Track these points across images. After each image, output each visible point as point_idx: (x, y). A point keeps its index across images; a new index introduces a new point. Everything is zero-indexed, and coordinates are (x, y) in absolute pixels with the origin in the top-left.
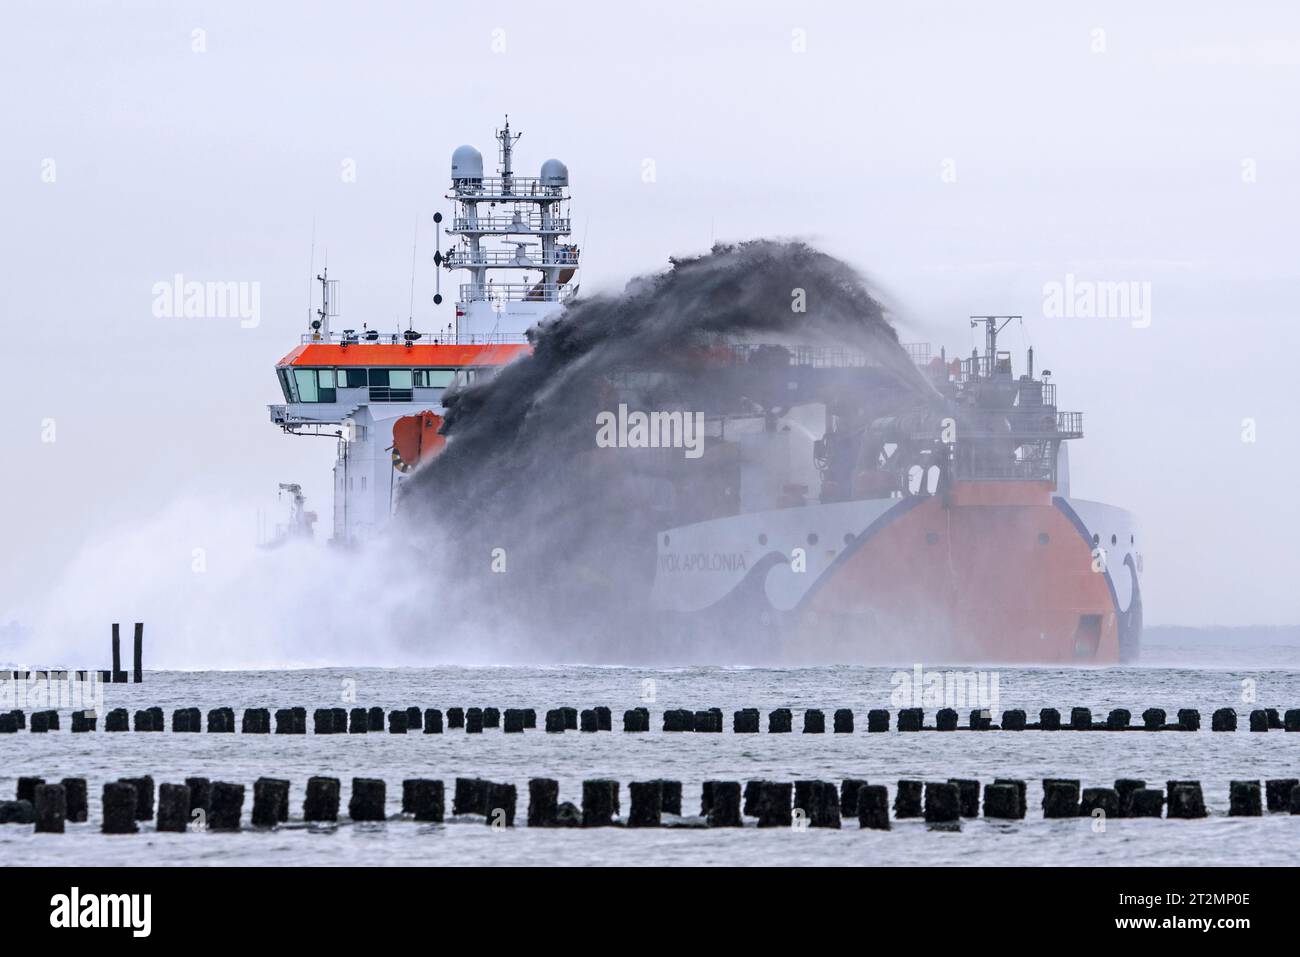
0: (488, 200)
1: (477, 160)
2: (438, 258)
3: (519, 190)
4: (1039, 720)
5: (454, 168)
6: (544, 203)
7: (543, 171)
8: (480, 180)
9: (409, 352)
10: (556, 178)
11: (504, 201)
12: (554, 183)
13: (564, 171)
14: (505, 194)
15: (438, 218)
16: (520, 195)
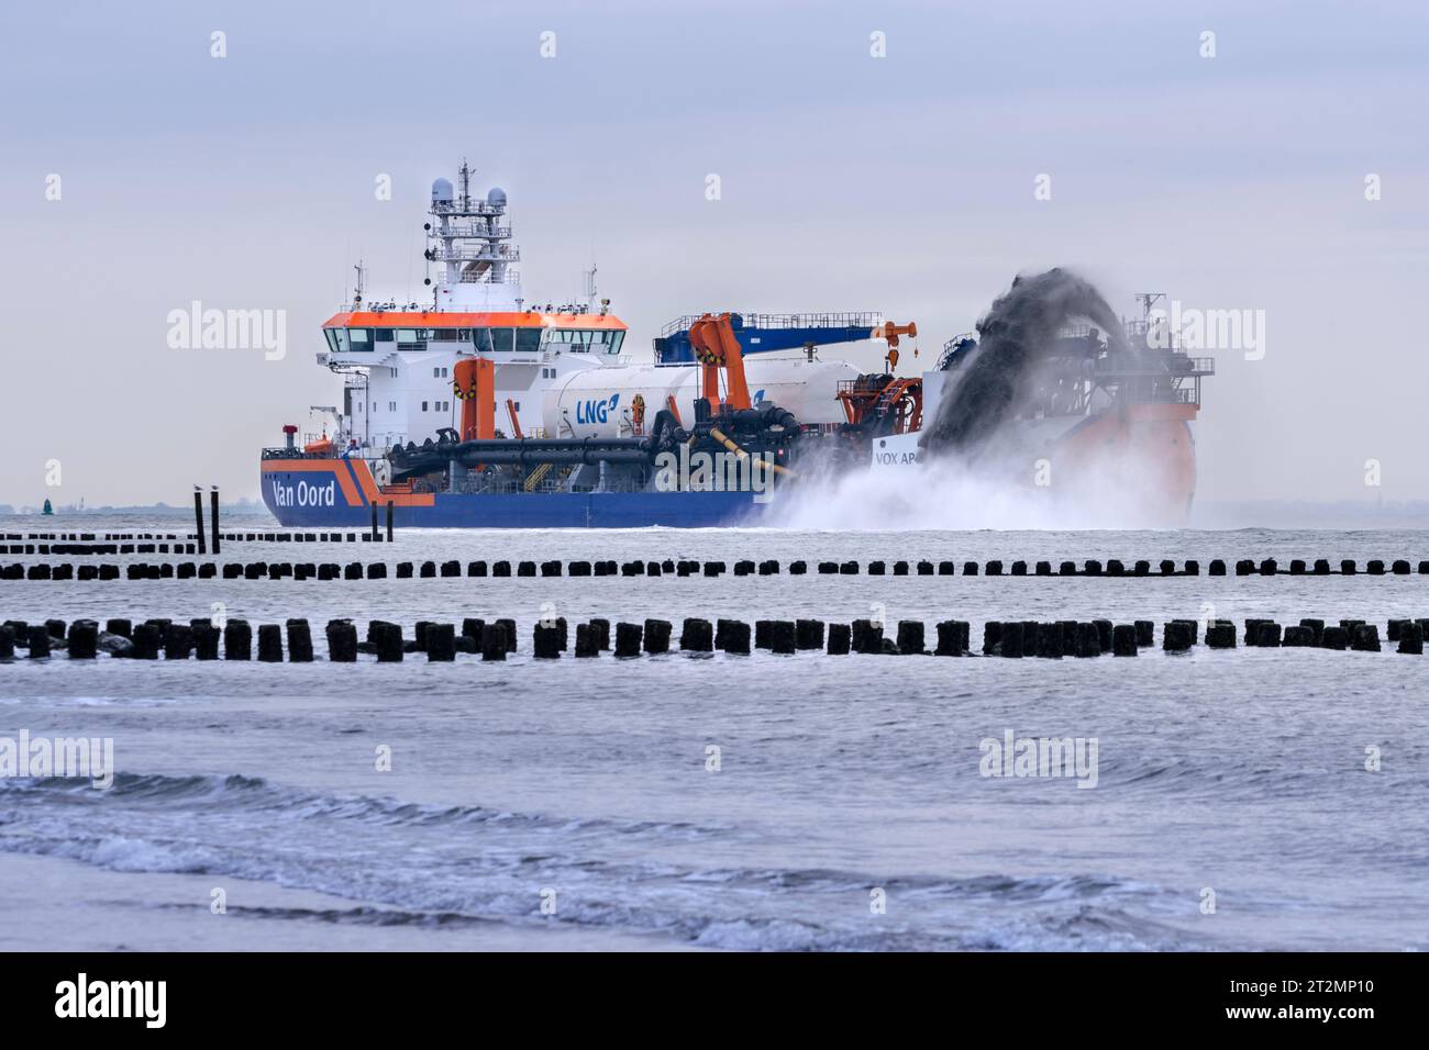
0: (452, 215)
1: (449, 187)
2: (427, 254)
3: (473, 209)
4: (1084, 569)
5: (434, 193)
6: (489, 217)
7: (490, 196)
8: (451, 201)
9: (425, 317)
10: (499, 201)
11: (464, 216)
12: (499, 203)
13: (504, 196)
14: (466, 210)
15: (427, 227)
16: (472, 212)
